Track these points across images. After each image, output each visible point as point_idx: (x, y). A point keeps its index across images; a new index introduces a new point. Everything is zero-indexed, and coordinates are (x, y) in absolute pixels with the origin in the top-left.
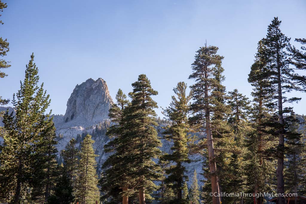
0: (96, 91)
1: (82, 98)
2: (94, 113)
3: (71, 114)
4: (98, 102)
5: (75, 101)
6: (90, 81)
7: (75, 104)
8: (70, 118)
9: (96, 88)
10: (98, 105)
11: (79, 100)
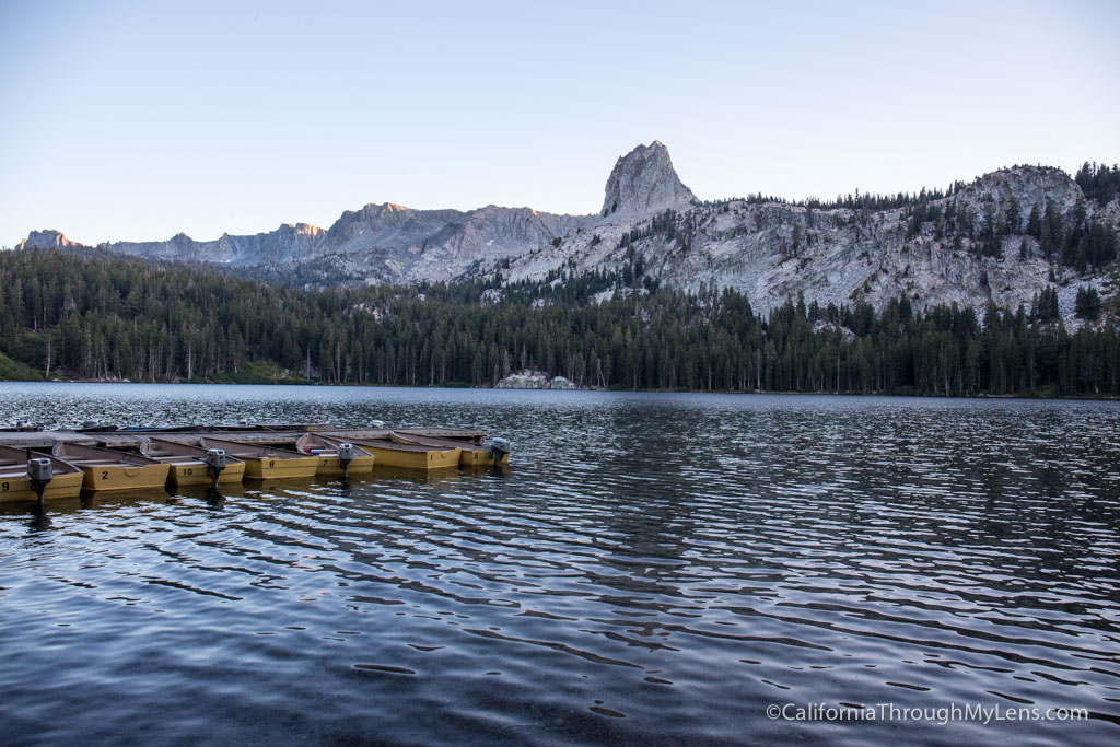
0: (650, 163)
1: (629, 176)
2: (649, 199)
3: (612, 204)
4: (654, 181)
5: (618, 182)
6: (641, 148)
7: (617, 187)
8: (611, 210)
9: (650, 158)
10: (655, 184)
11: (624, 180)
